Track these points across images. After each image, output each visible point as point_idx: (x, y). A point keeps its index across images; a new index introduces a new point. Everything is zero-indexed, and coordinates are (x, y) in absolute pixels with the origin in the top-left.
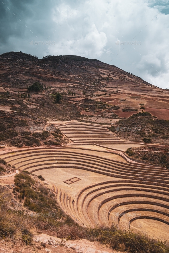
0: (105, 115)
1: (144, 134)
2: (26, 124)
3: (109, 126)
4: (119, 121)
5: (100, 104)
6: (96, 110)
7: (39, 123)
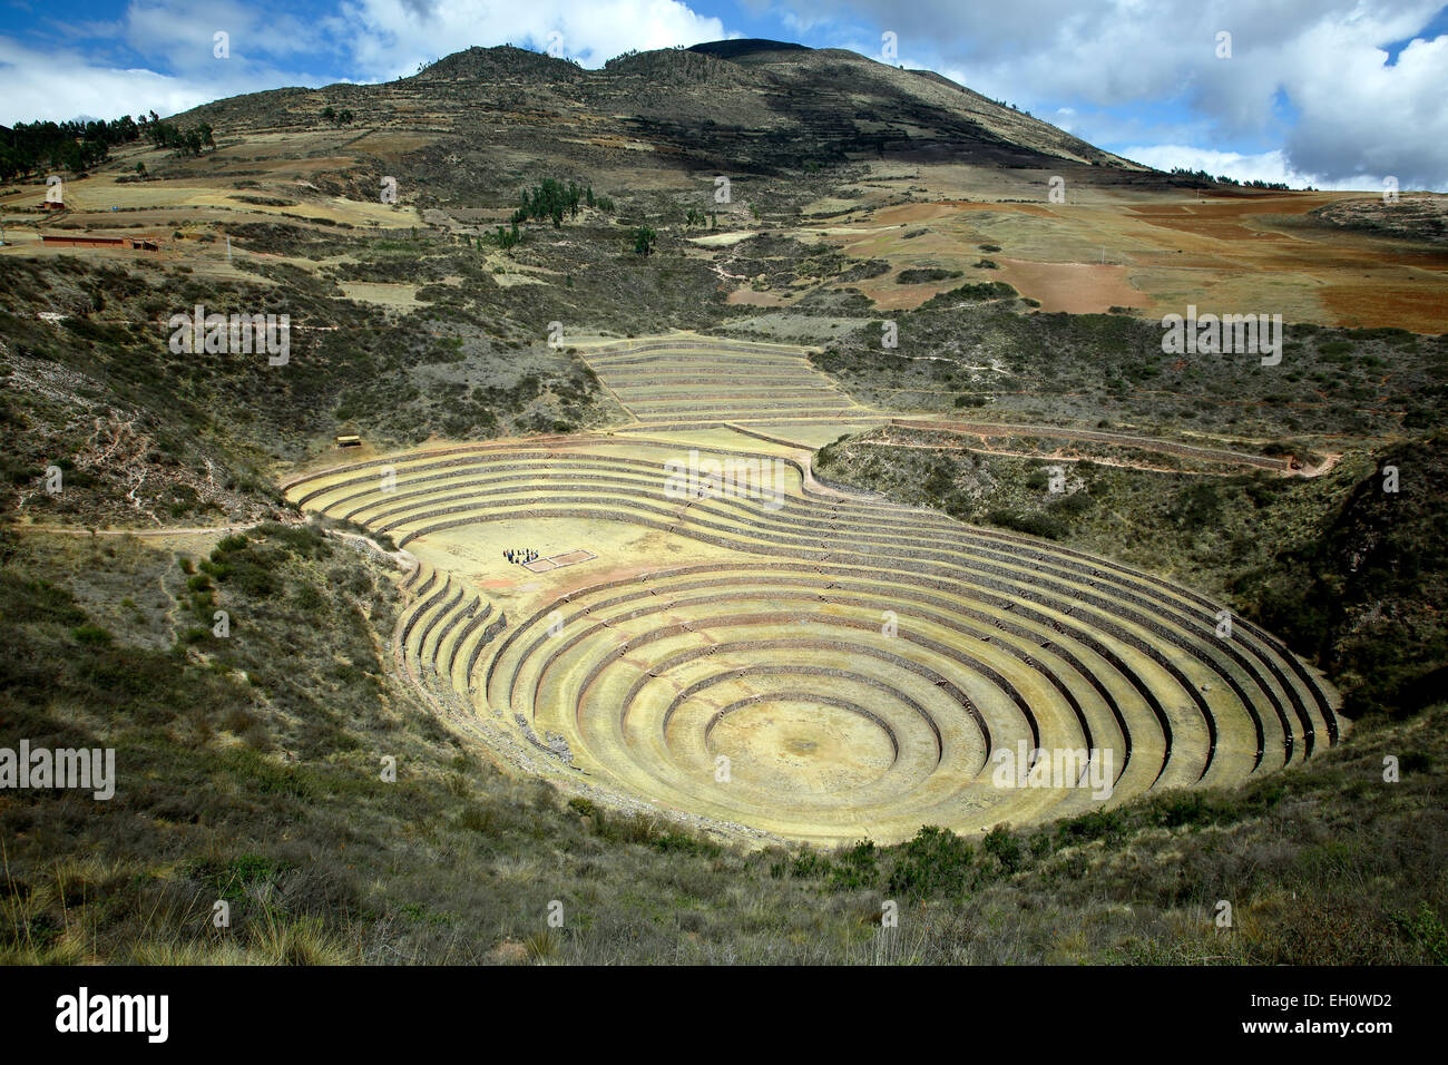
0: (822, 302)
1: (966, 376)
2: (456, 353)
3: (819, 350)
4: (868, 326)
5: (819, 253)
6: (796, 283)
7: (515, 346)
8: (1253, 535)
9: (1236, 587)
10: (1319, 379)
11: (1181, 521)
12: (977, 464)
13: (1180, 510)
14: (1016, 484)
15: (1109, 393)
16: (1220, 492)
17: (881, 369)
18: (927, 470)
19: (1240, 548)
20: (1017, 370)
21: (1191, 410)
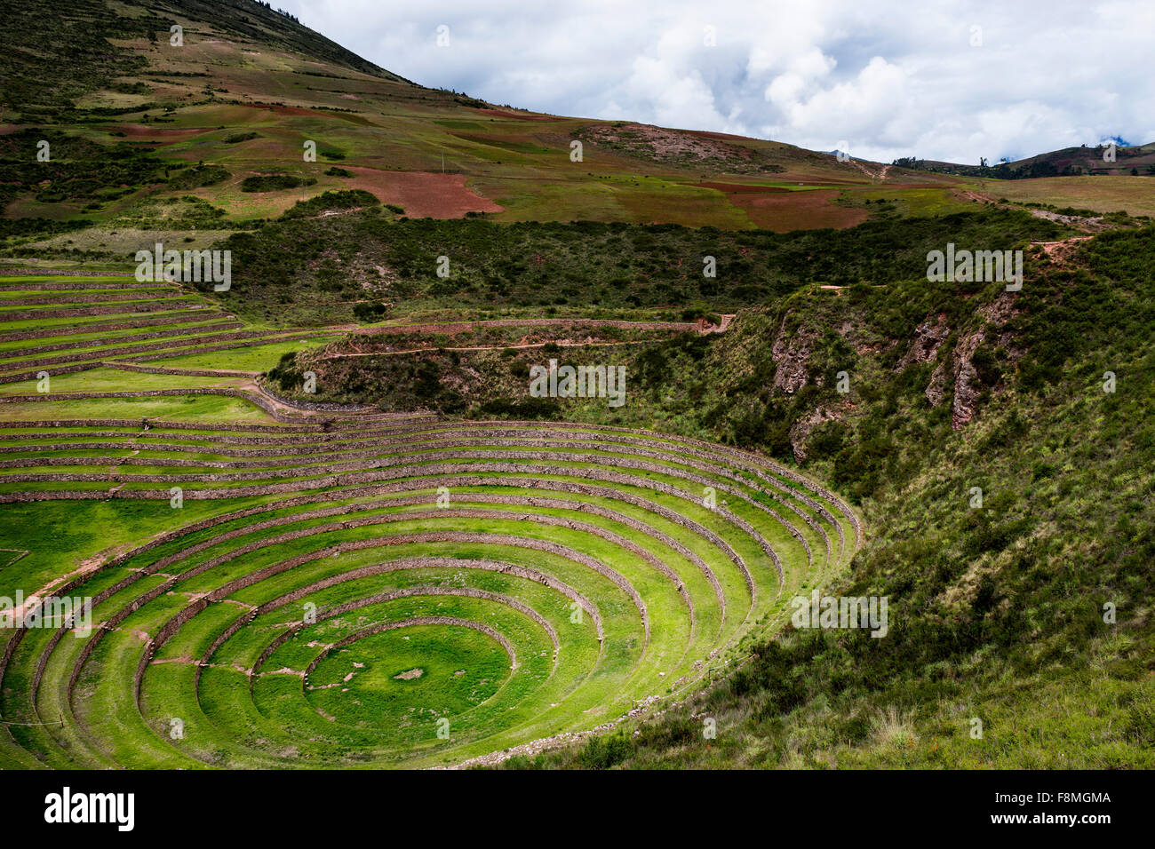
0: (156, 213)
1: (356, 285)
4: (231, 238)
5: (123, 156)
8: (700, 382)
9: (710, 421)
10: (641, 265)
11: (644, 381)
12: (457, 362)
13: (641, 373)
14: (499, 375)
15: (492, 289)
16: (665, 354)
17: (264, 285)
18: (411, 374)
19: (697, 393)
20: (405, 274)
21: (562, 296)
